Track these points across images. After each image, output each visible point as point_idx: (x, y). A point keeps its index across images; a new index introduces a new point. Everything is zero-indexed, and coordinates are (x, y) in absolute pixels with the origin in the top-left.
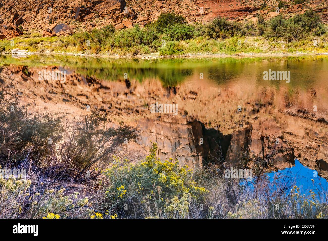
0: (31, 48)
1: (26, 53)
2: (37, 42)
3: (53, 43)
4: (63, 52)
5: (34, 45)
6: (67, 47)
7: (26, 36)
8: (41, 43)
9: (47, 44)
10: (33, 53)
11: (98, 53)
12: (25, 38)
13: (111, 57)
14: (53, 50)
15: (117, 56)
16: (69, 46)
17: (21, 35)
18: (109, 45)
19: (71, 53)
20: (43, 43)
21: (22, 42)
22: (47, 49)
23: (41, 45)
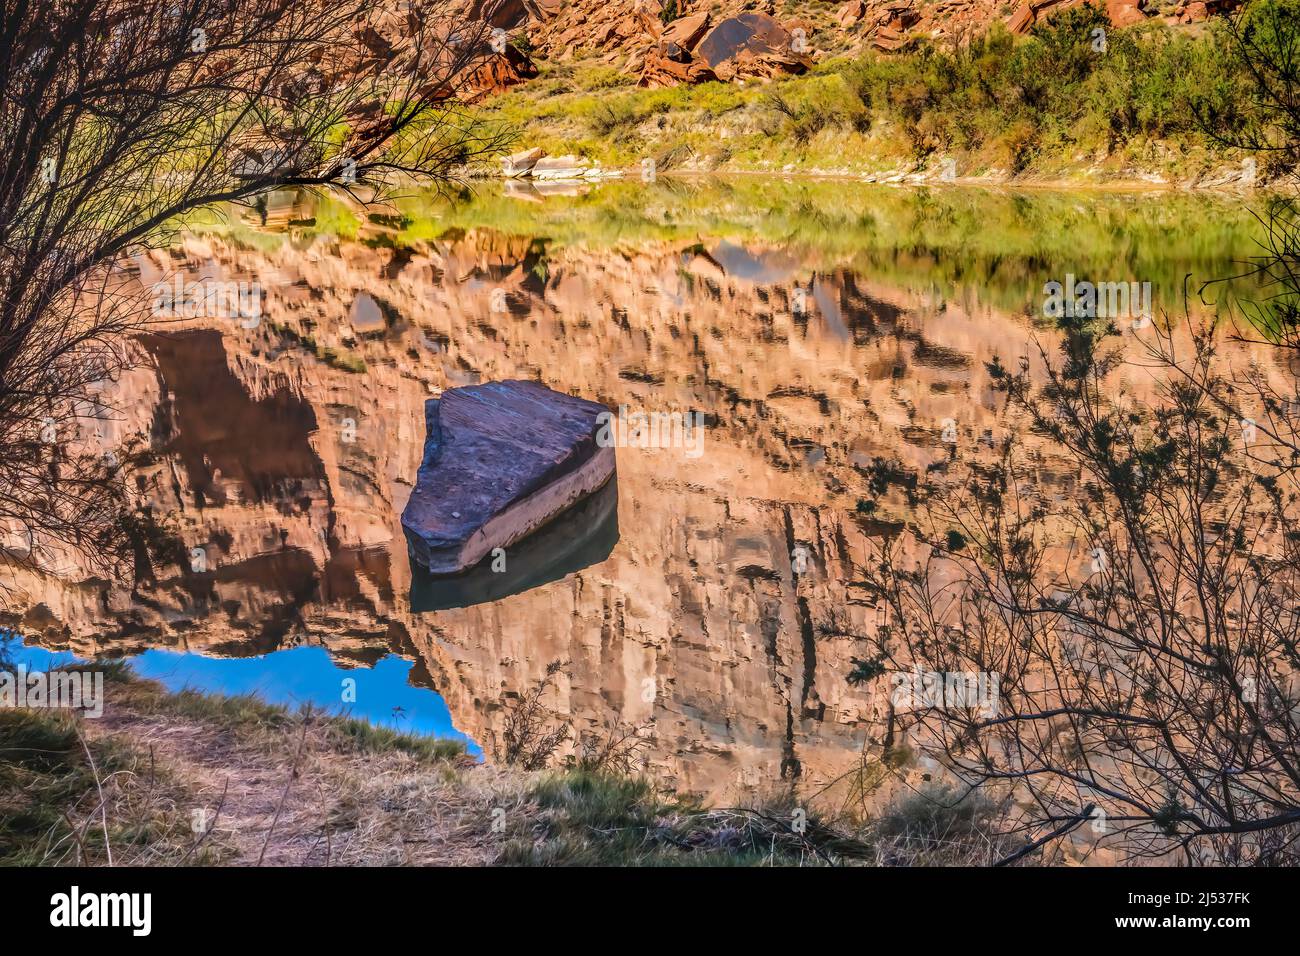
0: (605, 145)
1: (580, 171)
2: (637, 115)
3: (721, 119)
4: (790, 166)
5: (618, 129)
6: (810, 134)
7: (553, 83)
8: (656, 117)
9: (691, 123)
10: (616, 174)
11: (1022, 168)
12: (553, 93)
13: (1113, 185)
14: (724, 156)
15: (1152, 182)
16: (821, 134)
17: (528, 83)
18: (1096, 119)
19: (839, 167)
20: (668, 117)
21: (551, 116)
22: (689, 151)
23: (658, 131)
